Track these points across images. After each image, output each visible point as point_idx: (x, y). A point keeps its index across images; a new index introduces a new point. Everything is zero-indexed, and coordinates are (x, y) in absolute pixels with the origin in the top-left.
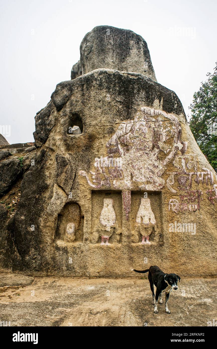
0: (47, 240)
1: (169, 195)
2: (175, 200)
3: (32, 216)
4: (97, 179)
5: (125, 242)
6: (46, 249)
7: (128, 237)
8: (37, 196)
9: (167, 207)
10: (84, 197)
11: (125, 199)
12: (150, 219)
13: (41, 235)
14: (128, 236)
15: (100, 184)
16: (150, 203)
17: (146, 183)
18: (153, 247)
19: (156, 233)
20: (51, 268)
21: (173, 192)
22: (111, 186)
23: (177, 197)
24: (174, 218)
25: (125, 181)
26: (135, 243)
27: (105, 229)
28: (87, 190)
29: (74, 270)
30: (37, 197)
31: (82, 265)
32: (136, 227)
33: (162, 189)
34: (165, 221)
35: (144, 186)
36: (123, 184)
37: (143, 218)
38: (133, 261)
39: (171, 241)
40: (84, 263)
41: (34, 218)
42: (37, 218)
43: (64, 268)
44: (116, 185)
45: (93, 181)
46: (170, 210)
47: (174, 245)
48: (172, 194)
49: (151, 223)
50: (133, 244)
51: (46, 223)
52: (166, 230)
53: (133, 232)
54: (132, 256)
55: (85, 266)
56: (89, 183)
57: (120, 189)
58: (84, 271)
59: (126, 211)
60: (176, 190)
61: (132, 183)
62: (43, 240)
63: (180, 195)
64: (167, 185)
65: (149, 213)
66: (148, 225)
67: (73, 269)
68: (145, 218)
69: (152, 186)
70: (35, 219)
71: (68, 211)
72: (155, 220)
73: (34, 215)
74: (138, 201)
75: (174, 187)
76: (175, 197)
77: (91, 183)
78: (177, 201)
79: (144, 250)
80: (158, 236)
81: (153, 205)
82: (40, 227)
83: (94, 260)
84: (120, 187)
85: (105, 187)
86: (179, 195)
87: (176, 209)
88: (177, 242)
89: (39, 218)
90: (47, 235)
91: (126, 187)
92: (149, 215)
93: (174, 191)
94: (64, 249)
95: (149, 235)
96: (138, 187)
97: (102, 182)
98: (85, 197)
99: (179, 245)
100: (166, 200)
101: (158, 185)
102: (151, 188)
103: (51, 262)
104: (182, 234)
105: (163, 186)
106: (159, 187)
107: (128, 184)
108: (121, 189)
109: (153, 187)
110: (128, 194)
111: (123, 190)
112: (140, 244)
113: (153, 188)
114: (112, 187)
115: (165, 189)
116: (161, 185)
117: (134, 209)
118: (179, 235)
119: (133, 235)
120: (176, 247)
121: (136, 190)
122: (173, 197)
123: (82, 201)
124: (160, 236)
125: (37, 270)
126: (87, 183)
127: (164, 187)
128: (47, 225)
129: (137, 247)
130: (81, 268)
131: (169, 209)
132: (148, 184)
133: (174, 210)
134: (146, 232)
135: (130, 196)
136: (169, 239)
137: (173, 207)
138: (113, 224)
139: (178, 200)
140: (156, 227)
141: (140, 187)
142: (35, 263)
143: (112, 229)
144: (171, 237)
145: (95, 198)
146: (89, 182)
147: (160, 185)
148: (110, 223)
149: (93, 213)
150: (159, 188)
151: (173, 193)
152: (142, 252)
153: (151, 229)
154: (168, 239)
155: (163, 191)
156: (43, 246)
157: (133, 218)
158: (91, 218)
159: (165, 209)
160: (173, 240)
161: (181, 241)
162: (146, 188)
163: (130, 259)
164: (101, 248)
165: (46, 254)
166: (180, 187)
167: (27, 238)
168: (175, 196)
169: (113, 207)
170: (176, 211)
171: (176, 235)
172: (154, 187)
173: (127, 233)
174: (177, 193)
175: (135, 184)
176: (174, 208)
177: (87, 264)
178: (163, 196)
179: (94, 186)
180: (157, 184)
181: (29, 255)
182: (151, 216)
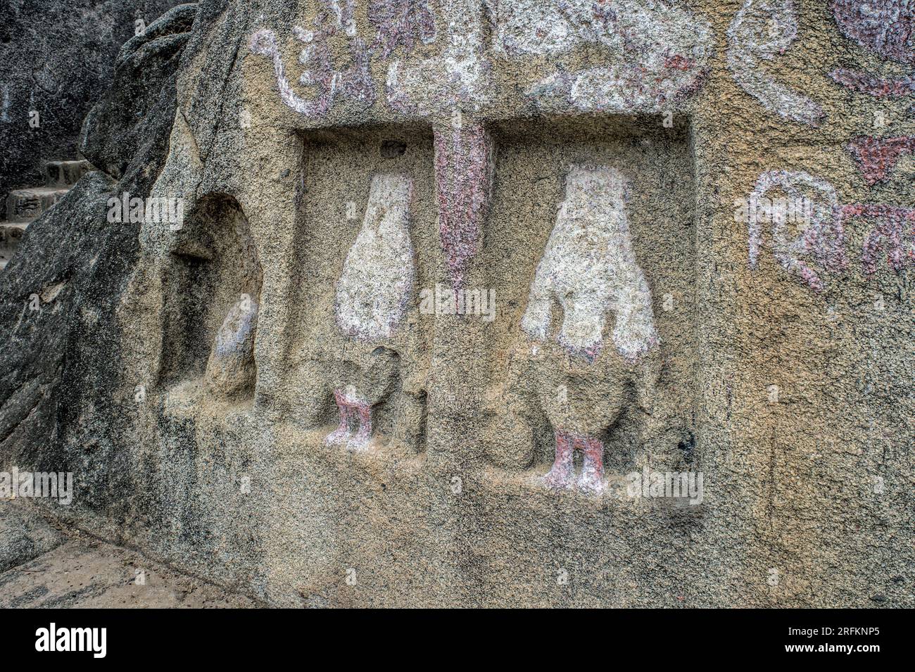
0: (136, 374)
1: (750, 144)
2: (808, 179)
3: (108, 258)
4: (315, 64)
5: (439, 450)
6: (135, 413)
7: (459, 421)
8: (147, 170)
9: (735, 236)
10: (256, 169)
11: (449, 174)
12: (611, 317)
13: (118, 344)
14: (457, 418)
15: (328, 90)
16: (621, 204)
17: (576, 59)
18: (615, 523)
19: (652, 425)
20: (134, 508)
21: (784, 113)
22: (374, 102)
23: (822, 156)
24: (789, 329)
25: (451, 61)
26: (503, 466)
27: (347, 356)
28: (273, 131)
29: (207, 547)
30: (147, 175)
31: (242, 529)
32: (514, 366)
33: (689, 93)
34: (717, 345)
35: (559, 84)
36: (434, 82)
37: (565, 303)
38: (487, 588)
39: (756, 509)
40: (253, 522)
41: (110, 267)
42: (124, 267)
43: (177, 525)
44: (399, 92)
45: (303, 79)
46: (758, 258)
47: (787, 541)
48: (773, 134)
49: (616, 350)
50: (491, 477)
51: (142, 293)
52: (721, 417)
53: (492, 396)
54: (477, 551)
55: (252, 540)
56: (282, 90)
57: (422, 113)
58: (247, 564)
59: (451, 252)
60: (817, 100)
61: (488, 69)
62: (124, 369)
63: (858, 137)
64: (732, 62)
65: (606, 276)
66: (591, 358)
67: (206, 538)
68: (577, 306)
69: (617, 77)
70: (115, 273)
71: (236, 241)
72: (648, 330)
73: (115, 254)
74: (548, 187)
75: (793, 76)
76: (801, 152)
77: (291, 91)
78: (827, 187)
79: (557, 530)
80: (664, 446)
81: (649, 217)
82: (118, 310)
83: (291, 519)
84: (421, 99)
85: (346, 110)
86: (841, 134)
87: (811, 257)
88: (814, 524)
89: (130, 269)
90: (142, 349)
91: (454, 100)
92: (603, 289)
93: (791, 106)
94: (183, 429)
95: (596, 428)
96: (518, 89)
97: (336, 82)
98: (261, 169)
99: (831, 555)
100: (721, 181)
101: (662, 68)
102: (610, 94)
103: (139, 478)
104: (858, 464)
105: (696, 72)
106: (666, 83)
107: (465, 75)
108: (428, 112)
109: (621, 82)
110: (465, 145)
111: (435, 121)
112: (535, 479)
113: (621, 93)
114: (378, 104)
115: (712, 90)
116: (682, 65)
117: (521, 241)
118: (831, 470)
119: (489, 415)
120: (808, 562)
121: (508, 114)
122: (781, 152)
123: (252, 188)
124: (681, 446)
125: (91, 503)
126: (276, 90)
127: (704, 76)
128: (145, 301)
129: (510, 498)
130: (235, 542)
131: (753, 249)
132: (586, 64)
133: (795, 262)
134: (579, 404)
135: (477, 155)
136: (744, 492)
137: (781, 239)
138: (387, 331)
139: (831, 181)
140: (650, 379)
141: (532, 90)
142: (88, 471)
143: (386, 357)
144: (759, 473)
145: (331, 173)
146: (283, 83)
147: (674, 64)
148: (372, 324)
149: (319, 254)
150: (669, 88)
151: (780, 121)
152: (543, 542)
153: (616, 392)
154: (734, 488)
155: (701, 109)
156: (124, 400)
157: (512, 304)
158: (285, 285)
159: (716, 247)
160: (777, 502)
161: (858, 523)
162: (575, 93)
163: (463, 567)
164: (325, 460)
165: (134, 437)
166: (857, 67)
167: (79, 353)
168: (809, 143)
169: (411, 223)
170: (809, 272)
171: (804, 470)
172: (633, 83)
173: (451, 397)
174: (821, 120)
175: (504, 77)
176: (793, 247)
177: (264, 531)
178: (698, 153)
179: (299, 106)
180: (652, 62)
181: (78, 432)
182: (622, 299)
